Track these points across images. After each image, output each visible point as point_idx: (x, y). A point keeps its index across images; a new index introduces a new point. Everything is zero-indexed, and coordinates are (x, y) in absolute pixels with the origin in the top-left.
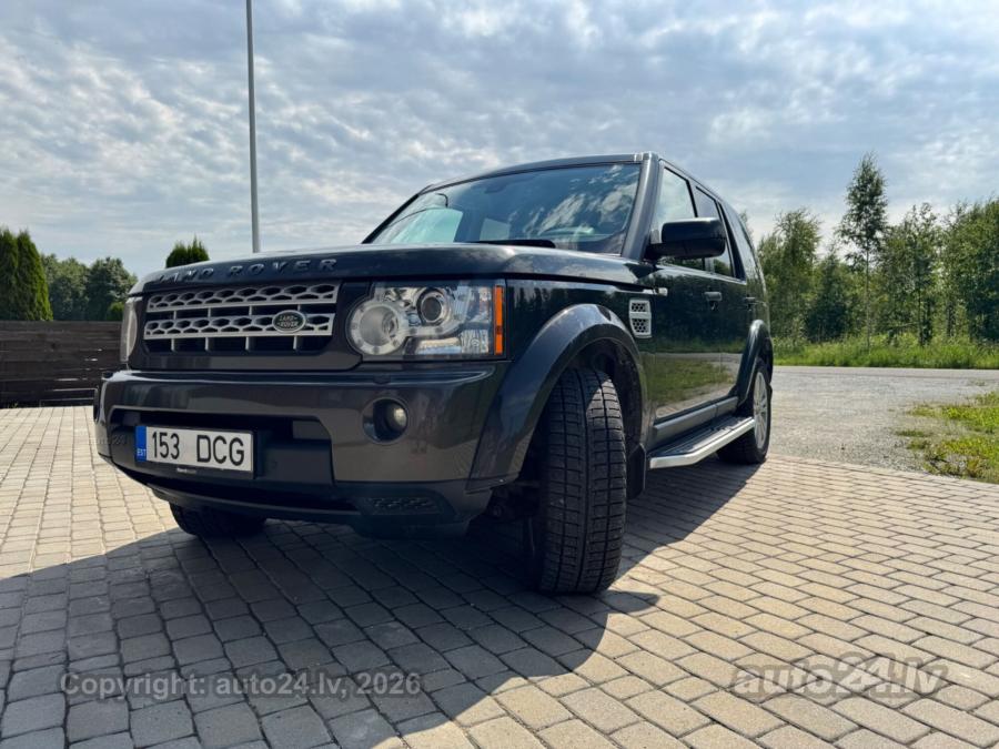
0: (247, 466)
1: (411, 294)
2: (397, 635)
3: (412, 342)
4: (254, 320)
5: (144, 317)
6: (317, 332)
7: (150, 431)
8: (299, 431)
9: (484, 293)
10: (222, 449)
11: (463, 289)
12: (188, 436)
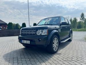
0: (29, 43)
1: (41, 30)
2: (41, 56)
3: (41, 34)
4: (30, 32)
5: (22, 32)
6: (34, 33)
7: (22, 40)
8: (33, 41)
9: (46, 30)
10: (28, 42)
11: (45, 30)
12: (25, 41)
